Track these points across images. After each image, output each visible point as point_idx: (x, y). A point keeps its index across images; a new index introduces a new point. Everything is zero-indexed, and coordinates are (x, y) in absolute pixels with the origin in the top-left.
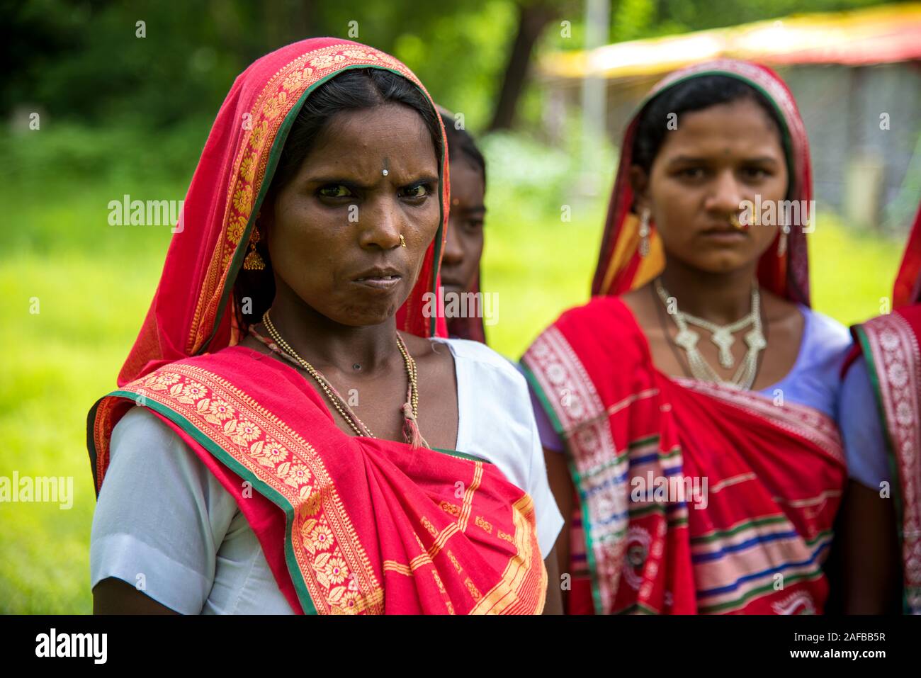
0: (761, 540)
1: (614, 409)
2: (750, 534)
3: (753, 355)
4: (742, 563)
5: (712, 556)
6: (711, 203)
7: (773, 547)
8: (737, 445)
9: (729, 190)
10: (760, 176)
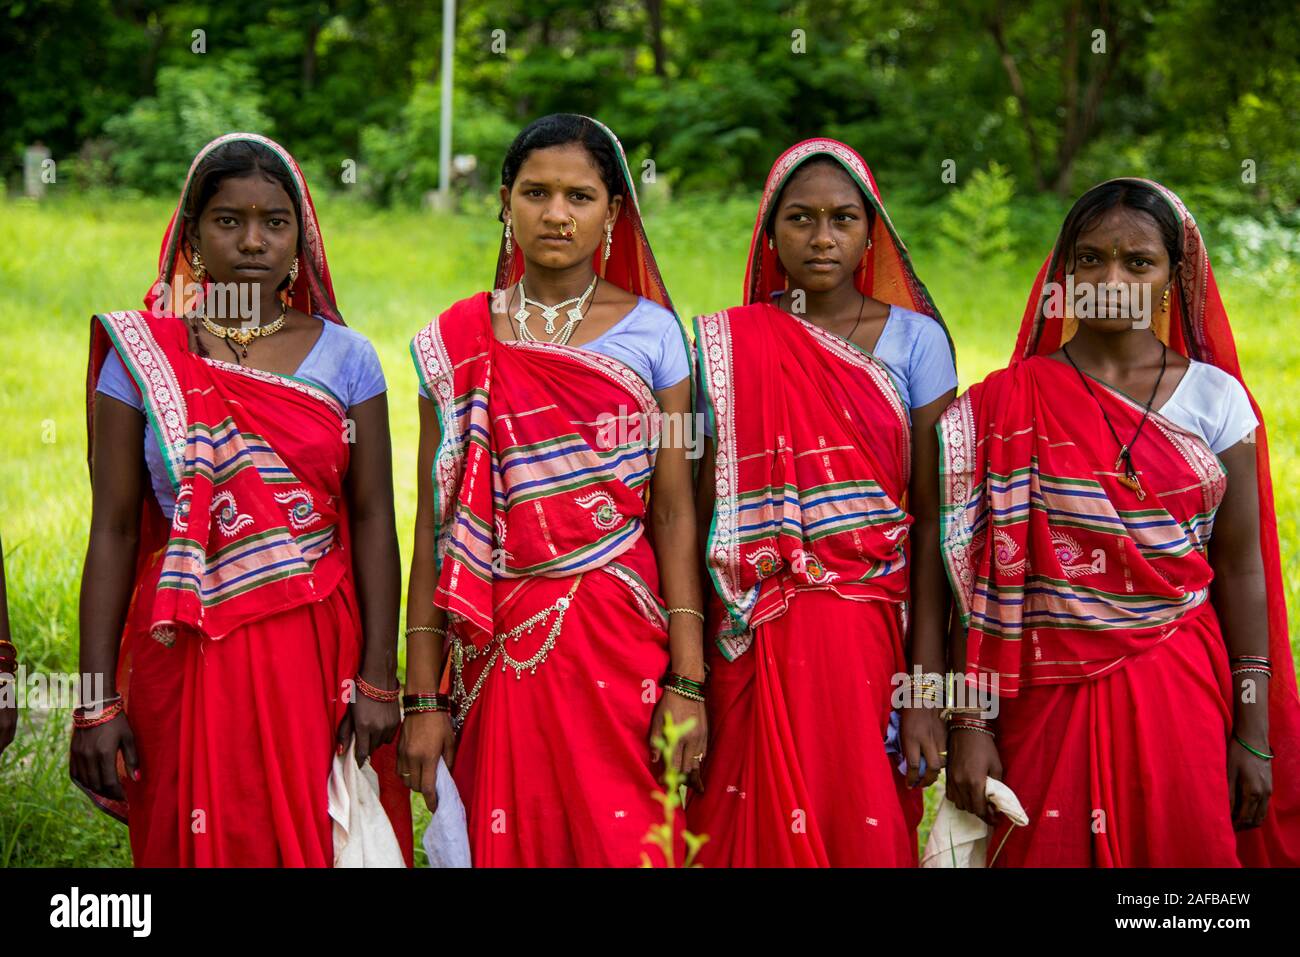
0: (562, 452)
1: (457, 367)
2: (554, 448)
3: (570, 324)
4: (549, 470)
5: (515, 463)
6: (545, 217)
7: (572, 456)
8: (547, 386)
9: (559, 208)
10: (585, 200)
